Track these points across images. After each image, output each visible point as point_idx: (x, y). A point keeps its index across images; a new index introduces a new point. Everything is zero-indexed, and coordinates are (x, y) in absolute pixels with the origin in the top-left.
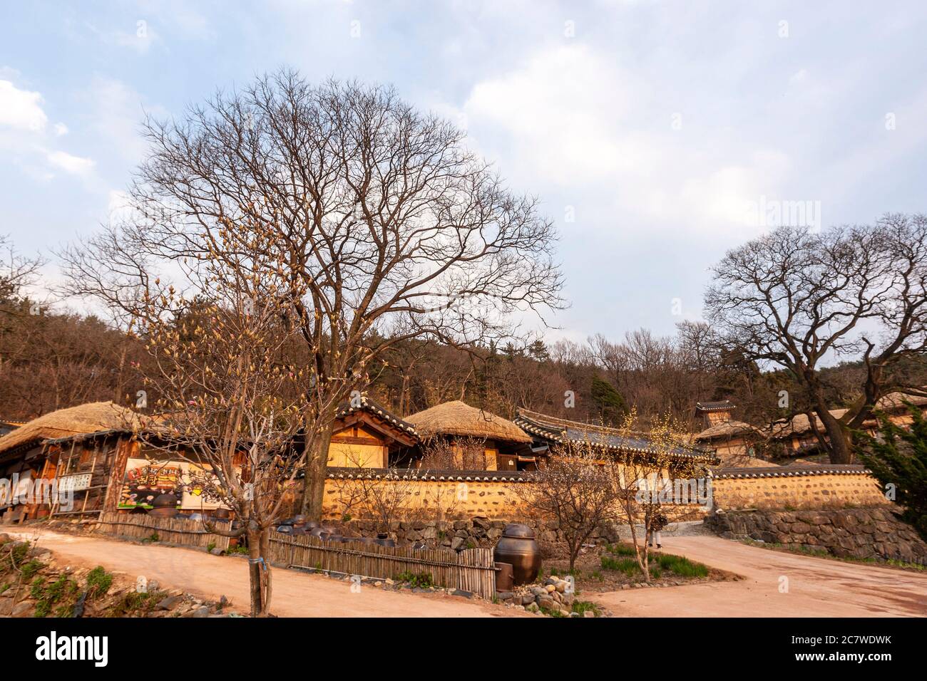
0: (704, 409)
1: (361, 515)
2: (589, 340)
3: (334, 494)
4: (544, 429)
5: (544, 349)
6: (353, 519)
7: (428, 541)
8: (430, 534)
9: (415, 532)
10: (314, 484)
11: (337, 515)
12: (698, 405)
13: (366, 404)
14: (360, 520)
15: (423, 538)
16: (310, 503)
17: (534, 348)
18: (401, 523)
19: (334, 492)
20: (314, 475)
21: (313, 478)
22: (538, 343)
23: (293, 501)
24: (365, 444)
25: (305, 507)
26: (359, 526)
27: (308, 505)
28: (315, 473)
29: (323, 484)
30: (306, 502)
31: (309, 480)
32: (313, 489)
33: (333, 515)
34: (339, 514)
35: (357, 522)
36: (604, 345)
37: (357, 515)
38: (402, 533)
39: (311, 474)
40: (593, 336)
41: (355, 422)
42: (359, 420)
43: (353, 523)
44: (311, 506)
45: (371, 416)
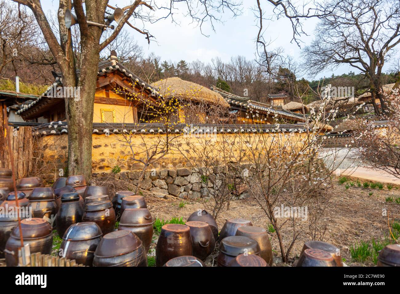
0: (272, 97)
1: (130, 166)
2: (212, 60)
3: (100, 148)
4: (234, 99)
5: (186, 65)
6: (122, 171)
7: (194, 185)
8: (194, 179)
9: (182, 178)
10: (81, 139)
11: (106, 168)
12: (269, 96)
13: (117, 67)
14: (129, 171)
15: (189, 182)
16: (79, 158)
17: (180, 64)
18: (168, 171)
19: (100, 146)
20: (80, 130)
21: (79, 132)
22: (183, 62)
23: (56, 157)
24: (117, 104)
25: (73, 163)
26: (130, 177)
27: (76, 161)
28: (80, 128)
29: (91, 139)
30: (73, 158)
31: (75, 135)
32: (80, 144)
33: (101, 168)
34: (108, 167)
35: (127, 173)
36: (219, 63)
37: (126, 166)
38: (170, 180)
39: (76, 129)
40: (214, 58)
41: (108, 83)
42: (112, 81)
43: (123, 174)
44: (80, 163)
45: (122, 79)
